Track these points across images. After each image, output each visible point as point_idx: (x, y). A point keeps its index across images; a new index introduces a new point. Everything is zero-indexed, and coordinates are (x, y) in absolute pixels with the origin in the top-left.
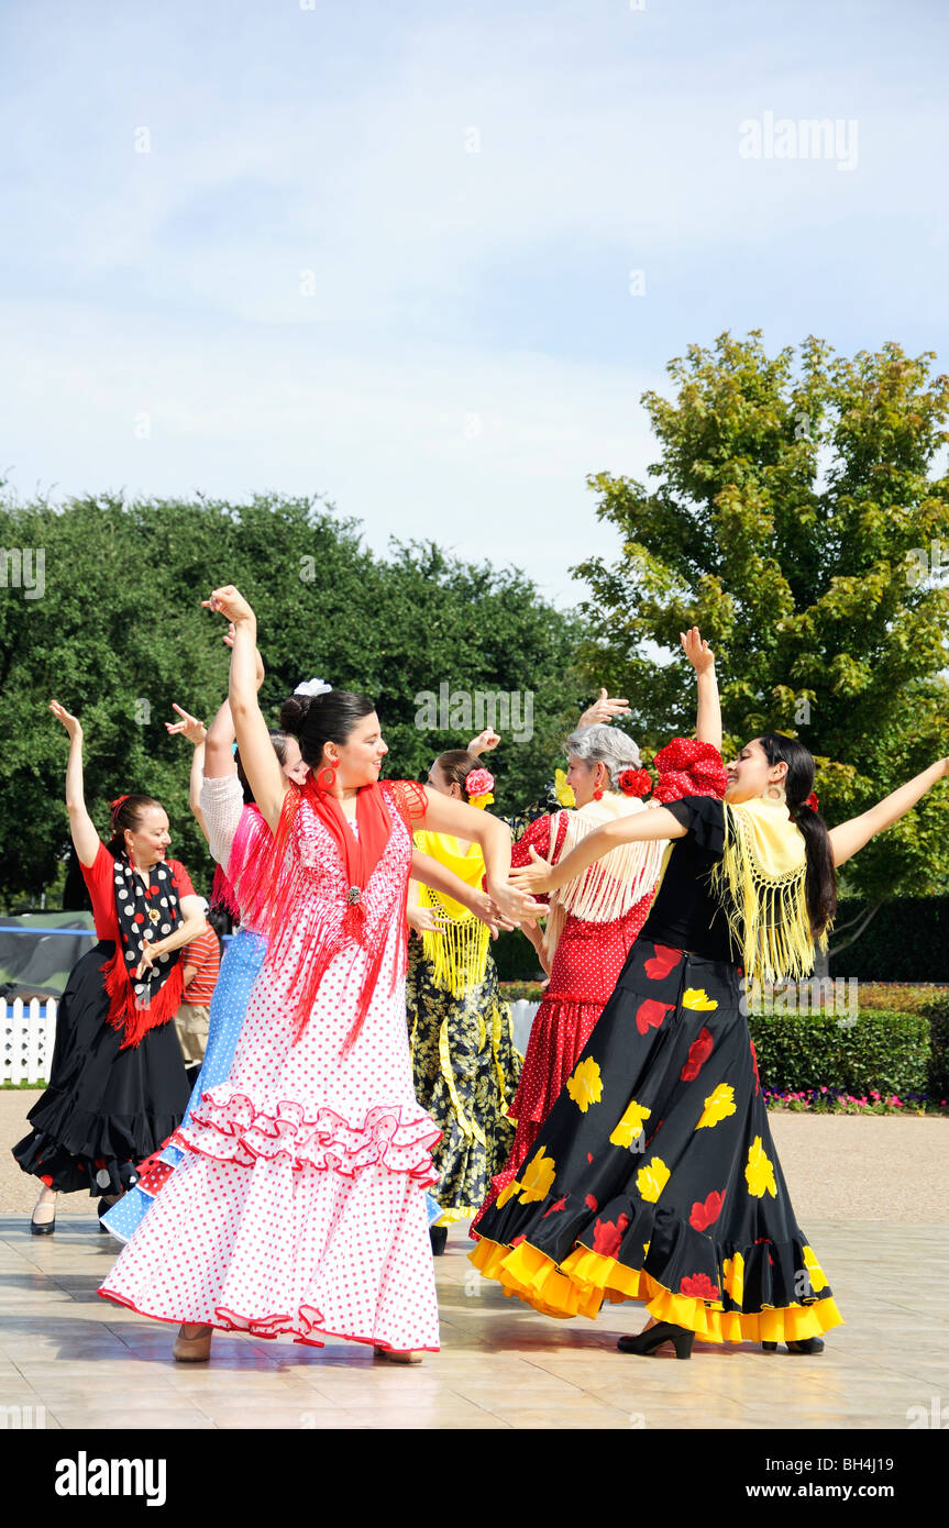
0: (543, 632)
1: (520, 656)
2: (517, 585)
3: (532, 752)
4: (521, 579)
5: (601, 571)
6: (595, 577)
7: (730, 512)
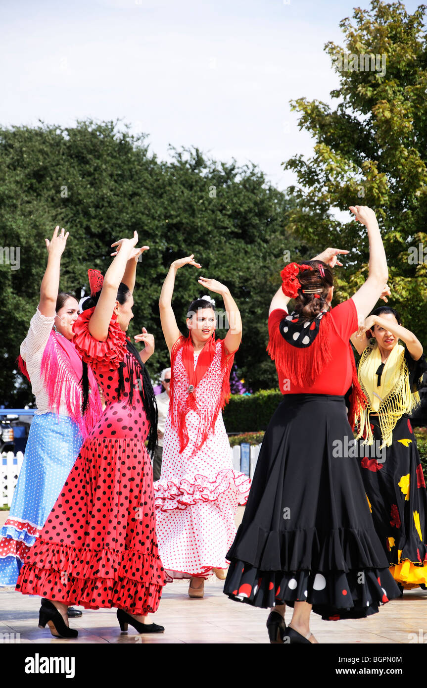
0: (270, 204)
2: (253, 174)
4: (256, 171)
6: (299, 168)
7: (383, 118)
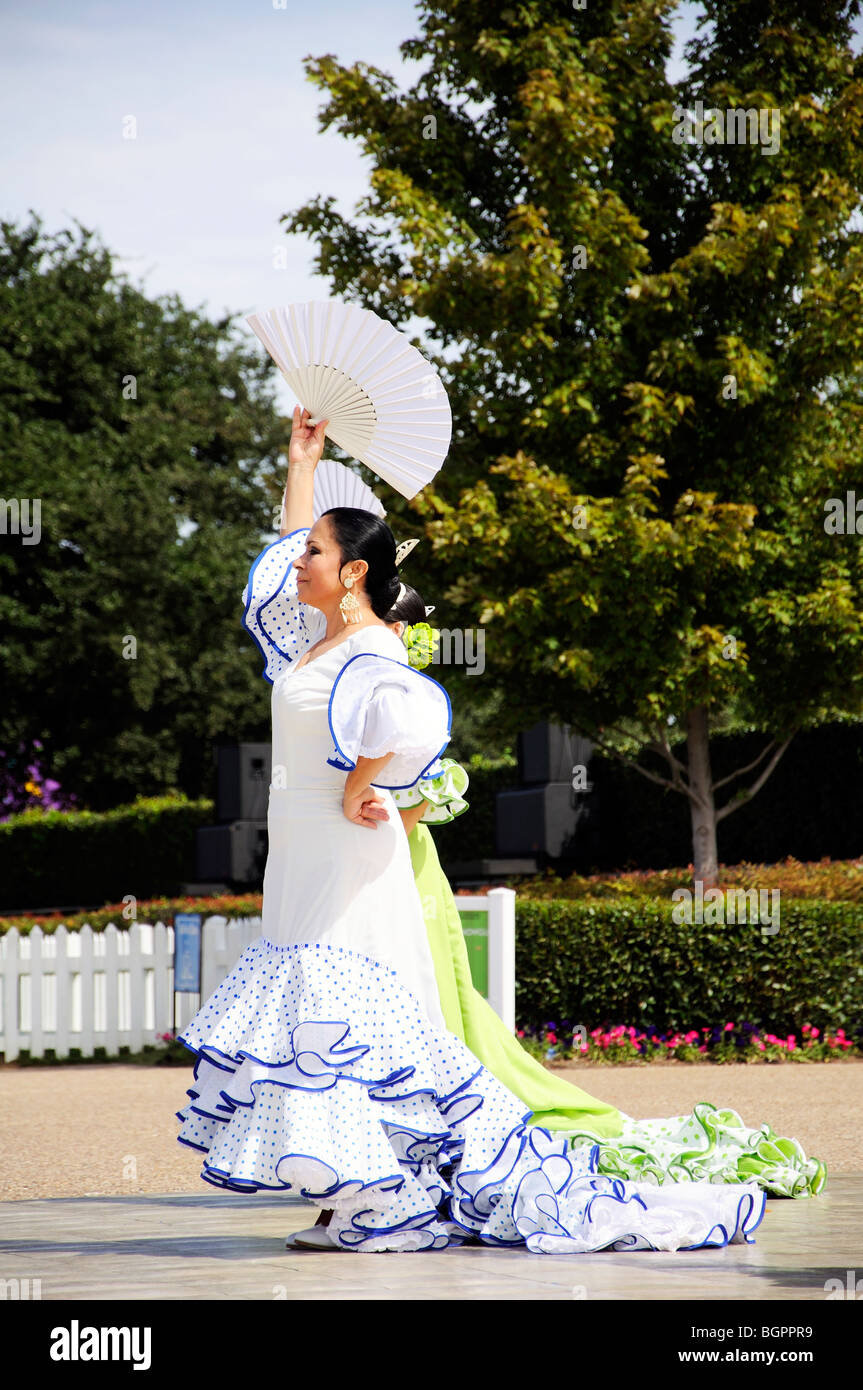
0: (130, 331)
1: (94, 373)
2: (83, 254)
3: (132, 530)
4: (92, 245)
5: (334, 219)
6: (324, 229)
